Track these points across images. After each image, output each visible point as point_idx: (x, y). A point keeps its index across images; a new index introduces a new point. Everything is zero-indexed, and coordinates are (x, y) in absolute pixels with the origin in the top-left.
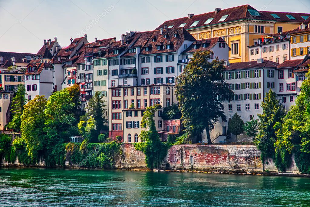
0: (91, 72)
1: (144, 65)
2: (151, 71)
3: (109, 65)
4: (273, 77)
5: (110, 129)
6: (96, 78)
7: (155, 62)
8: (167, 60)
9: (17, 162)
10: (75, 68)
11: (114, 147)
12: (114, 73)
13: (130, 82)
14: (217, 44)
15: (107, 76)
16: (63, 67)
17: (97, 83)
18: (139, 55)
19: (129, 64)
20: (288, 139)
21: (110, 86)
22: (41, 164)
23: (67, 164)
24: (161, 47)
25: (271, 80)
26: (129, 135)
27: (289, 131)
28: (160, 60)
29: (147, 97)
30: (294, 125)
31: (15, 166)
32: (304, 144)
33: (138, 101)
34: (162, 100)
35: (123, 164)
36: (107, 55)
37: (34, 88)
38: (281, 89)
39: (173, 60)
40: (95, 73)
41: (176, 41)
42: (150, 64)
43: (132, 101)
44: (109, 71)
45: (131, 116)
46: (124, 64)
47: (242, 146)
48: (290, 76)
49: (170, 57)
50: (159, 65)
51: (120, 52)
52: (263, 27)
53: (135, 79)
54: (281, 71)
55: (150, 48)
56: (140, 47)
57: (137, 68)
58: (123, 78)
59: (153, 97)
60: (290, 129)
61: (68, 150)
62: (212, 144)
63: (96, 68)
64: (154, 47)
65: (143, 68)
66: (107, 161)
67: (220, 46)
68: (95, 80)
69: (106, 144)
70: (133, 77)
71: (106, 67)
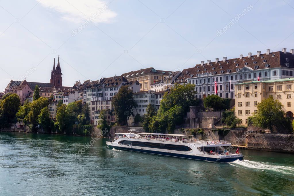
0: (86, 94)
1: (106, 92)
2: (109, 94)
3: (92, 92)
4: (154, 97)
5: (91, 119)
6: (88, 97)
7: (110, 90)
8: (115, 90)
9: (56, 132)
10: (82, 93)
11: (91, 127)
12: (94, 95)
13: (100, 99)
14: (135, 84)
15: (91, 96)
16: (79, 92)
17: (88, 99)
18: (104, 87)
19: (100, 91)
20: (154, 125)
21: (92, 101)
22: (65, 133)
23: (74, 133)
24: (113, 84)
25: (153, 99)
26: (96, 122)
27: (154, 121)
28: (112, 90)
29: (105, 105)
30: (156, 118)
31: (56, 133)
32: (159, 127)
33: (101, 107)
34: (110, 107)
35: (94, 134)
36: (92, 87)
37: (67, 101)
38: (157, 103)
39: (117, 90)
40: (87, 95)
41: (119, 82)
42: (108, 91)
43: (99, 107)
44: (92, 94)
45: (97, 113)
46: (98, 91)
47: (138, 127)
48: (160, 98)
49: (116, 88)
50: (112, 92)
51: (97, 86)
52: (157, 77)
53: (102, 98)
54: (157, 95)
55: (109, 85)
56: (105, 84)
57: (103, 93)
58: (97, 97)
59: (107, 105)
60: (154, 120)
61: (74, 128)
62: (128, 126)
63: (88, 93)
64: (110, 84)
65: (105, 93)
66: (87, 133)
67: (136, 84)
68: (87, 98)
69: (88, 125)
70: (101, 97)
71: (91, 93)
